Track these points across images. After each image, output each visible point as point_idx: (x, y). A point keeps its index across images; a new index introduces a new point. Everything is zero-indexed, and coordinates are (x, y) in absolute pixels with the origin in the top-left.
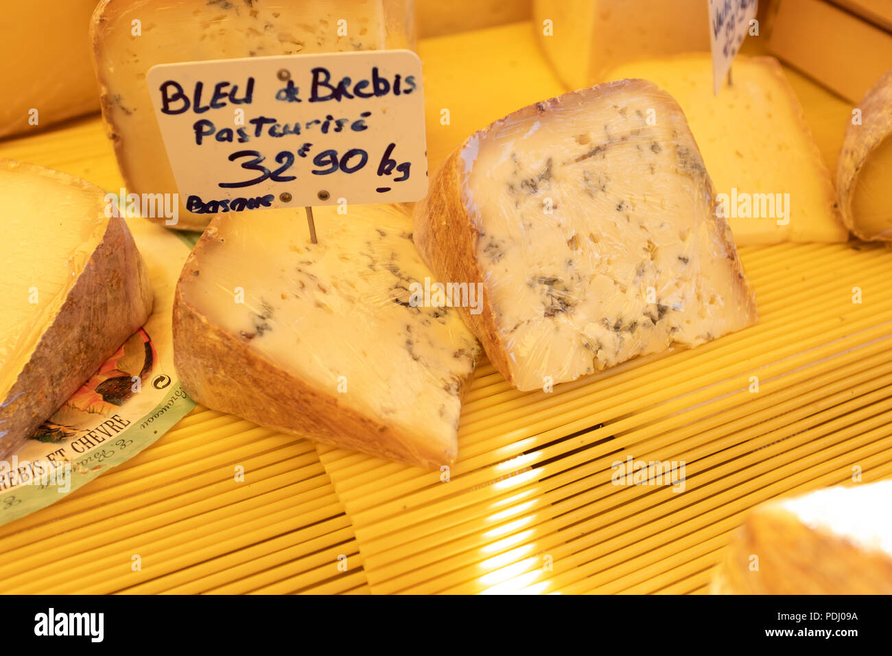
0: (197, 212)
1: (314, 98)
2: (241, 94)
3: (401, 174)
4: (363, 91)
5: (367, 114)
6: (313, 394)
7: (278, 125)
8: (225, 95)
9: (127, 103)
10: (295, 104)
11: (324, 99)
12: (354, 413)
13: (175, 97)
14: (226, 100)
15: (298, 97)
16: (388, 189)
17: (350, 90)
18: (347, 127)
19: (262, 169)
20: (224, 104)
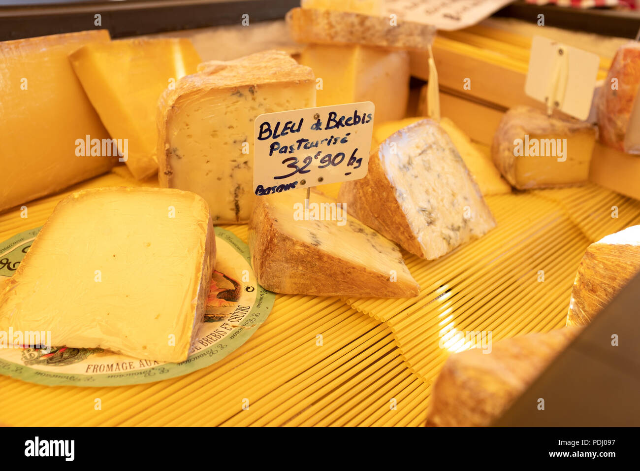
0: (260, 195)
1: (328, 127)
2: (295, 128)
3: (357, 164)
4: (349, 122)
5: (348, 134)
6: (353, 268)
7: (309, 143)
8: (289, 128)
9: (179, 153)
10: (319, 130)
11: (332, 128)
12: (374, 274)
13: (266, 131)
14: (288, 131)
15: (321, 127)
16: (350, 173)
17: (343, 122)
18: (339, 141)
19: (296, 167)
20: (287, 133)
